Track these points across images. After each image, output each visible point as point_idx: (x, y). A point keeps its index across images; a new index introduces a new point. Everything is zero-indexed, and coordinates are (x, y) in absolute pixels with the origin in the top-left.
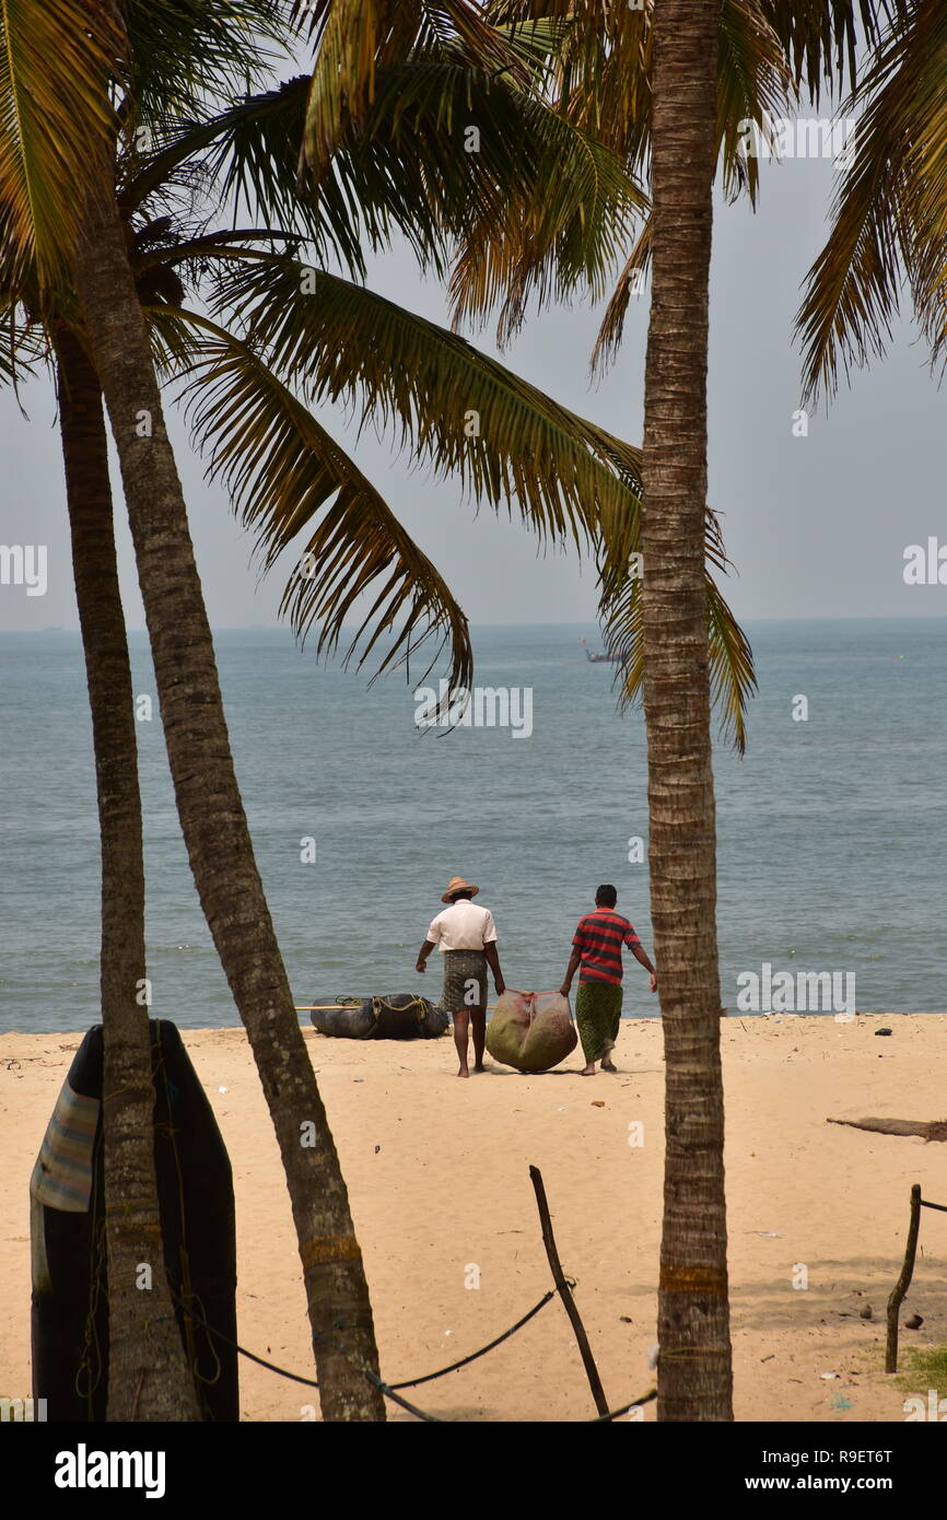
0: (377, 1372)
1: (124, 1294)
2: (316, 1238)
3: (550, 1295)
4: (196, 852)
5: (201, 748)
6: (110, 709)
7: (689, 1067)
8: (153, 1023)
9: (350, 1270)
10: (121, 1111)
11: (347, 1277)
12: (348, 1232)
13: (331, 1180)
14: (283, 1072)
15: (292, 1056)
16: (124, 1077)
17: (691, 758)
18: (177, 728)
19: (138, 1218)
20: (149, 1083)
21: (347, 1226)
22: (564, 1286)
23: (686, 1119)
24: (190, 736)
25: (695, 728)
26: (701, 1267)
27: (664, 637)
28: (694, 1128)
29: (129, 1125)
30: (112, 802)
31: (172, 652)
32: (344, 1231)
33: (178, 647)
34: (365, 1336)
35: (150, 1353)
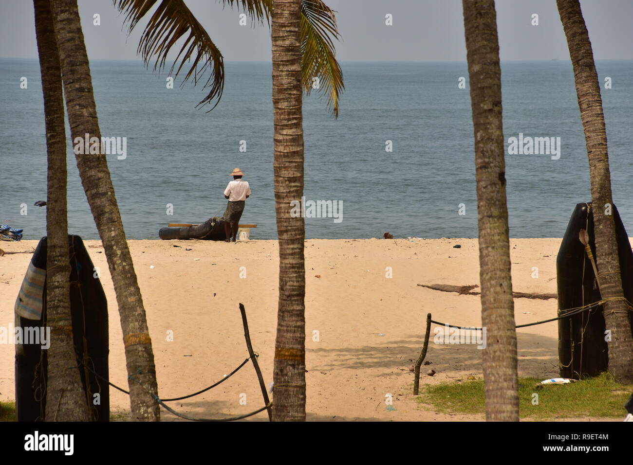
0: (156, 393)
1: (55, 356)
2: (131, 333)
3: (247, 360)
4: (80, 160)
5: (82, 113)
6: (51, 93)
7: (290, 261)
8: (70, 236)
9: (145, 348)
10: (54, 275)
11: (144, 351)
12: (145, 331)
13: (138, 308)
14: (117, 260)
15: (122, 253)
16: (56, 261)
17: (293, 122)
18: (72, 103)
19: (61, 323)
20: (67, 264)
21: (145, 328)
22: (253, 356)
23: (288, 284)
24: (78, 107)
25: (295, 109)
26: (293, 348)
27: (281, 67)
28: (292, 287)
29: (58, 282)
30: (52, 136)
31: (70, 68)
32: (143, 331)
33: (73, 66)
34: (151, 377)
35: (66, 382)
